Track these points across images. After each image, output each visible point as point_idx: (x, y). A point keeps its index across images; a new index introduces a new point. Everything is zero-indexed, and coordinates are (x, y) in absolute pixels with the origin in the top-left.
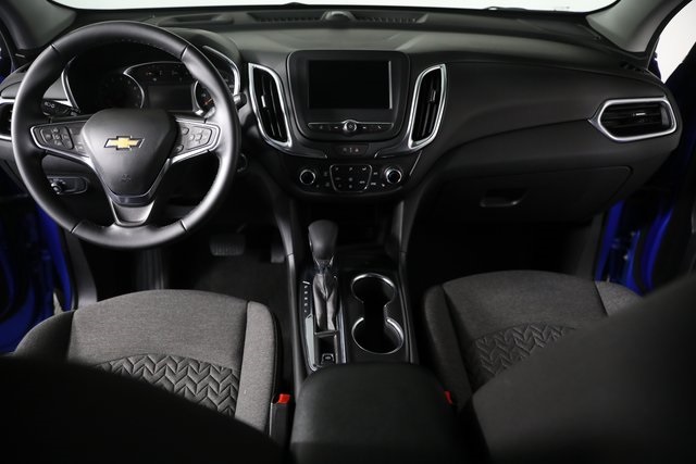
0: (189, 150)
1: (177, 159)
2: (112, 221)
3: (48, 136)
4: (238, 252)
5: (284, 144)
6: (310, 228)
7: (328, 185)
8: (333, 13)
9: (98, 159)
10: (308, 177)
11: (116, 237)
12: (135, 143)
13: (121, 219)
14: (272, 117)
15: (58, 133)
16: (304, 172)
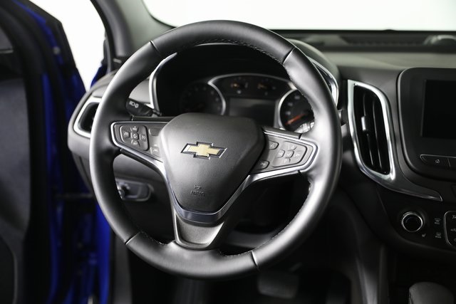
0: (276, 168)
1: (260, 176)
2: (172, 238)
3: (126, 134)
4: (288, 294)
5: (386, 177)
7: (438, 236)
8: (440, 37)
9: (172, 165)
10: (413, 222)
11: (172, 258)
12: (215, 152)
13: (182, 237)
14: (373, 143)
15: (137, 132)
16: (408, 214)
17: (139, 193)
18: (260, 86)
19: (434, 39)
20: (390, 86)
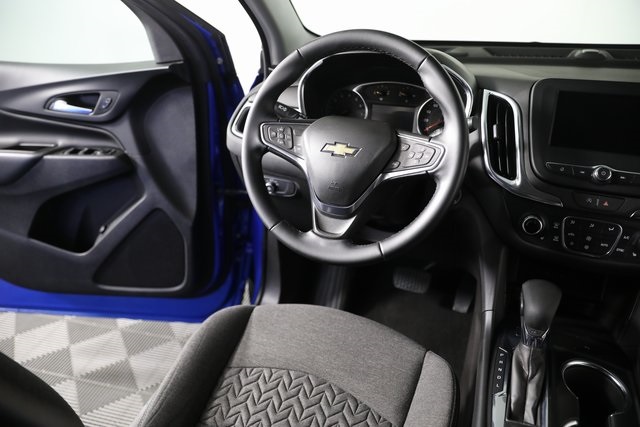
0: (406, 168)
1: (390, 175)
2: (310, 228)
3: (274, 133)
4: (420, 290)
5: (512, 183)
6: (525, 287)
7: (556, 239)
8: (584, 51)
9: (312, 162)
10: (533, 225)
11: (309, 244)
12: (351, 151)
13: (319, 227)
14: (502, 150)
15: (283, 133)
16: (529, 217)
17: (287, 189)
18: (401, 94)
19: (578, 53)
20: (523, 96)
